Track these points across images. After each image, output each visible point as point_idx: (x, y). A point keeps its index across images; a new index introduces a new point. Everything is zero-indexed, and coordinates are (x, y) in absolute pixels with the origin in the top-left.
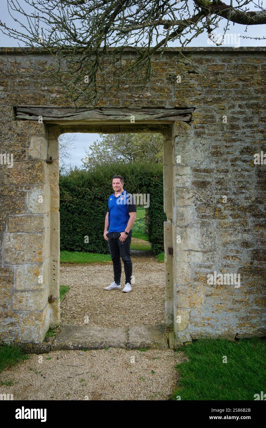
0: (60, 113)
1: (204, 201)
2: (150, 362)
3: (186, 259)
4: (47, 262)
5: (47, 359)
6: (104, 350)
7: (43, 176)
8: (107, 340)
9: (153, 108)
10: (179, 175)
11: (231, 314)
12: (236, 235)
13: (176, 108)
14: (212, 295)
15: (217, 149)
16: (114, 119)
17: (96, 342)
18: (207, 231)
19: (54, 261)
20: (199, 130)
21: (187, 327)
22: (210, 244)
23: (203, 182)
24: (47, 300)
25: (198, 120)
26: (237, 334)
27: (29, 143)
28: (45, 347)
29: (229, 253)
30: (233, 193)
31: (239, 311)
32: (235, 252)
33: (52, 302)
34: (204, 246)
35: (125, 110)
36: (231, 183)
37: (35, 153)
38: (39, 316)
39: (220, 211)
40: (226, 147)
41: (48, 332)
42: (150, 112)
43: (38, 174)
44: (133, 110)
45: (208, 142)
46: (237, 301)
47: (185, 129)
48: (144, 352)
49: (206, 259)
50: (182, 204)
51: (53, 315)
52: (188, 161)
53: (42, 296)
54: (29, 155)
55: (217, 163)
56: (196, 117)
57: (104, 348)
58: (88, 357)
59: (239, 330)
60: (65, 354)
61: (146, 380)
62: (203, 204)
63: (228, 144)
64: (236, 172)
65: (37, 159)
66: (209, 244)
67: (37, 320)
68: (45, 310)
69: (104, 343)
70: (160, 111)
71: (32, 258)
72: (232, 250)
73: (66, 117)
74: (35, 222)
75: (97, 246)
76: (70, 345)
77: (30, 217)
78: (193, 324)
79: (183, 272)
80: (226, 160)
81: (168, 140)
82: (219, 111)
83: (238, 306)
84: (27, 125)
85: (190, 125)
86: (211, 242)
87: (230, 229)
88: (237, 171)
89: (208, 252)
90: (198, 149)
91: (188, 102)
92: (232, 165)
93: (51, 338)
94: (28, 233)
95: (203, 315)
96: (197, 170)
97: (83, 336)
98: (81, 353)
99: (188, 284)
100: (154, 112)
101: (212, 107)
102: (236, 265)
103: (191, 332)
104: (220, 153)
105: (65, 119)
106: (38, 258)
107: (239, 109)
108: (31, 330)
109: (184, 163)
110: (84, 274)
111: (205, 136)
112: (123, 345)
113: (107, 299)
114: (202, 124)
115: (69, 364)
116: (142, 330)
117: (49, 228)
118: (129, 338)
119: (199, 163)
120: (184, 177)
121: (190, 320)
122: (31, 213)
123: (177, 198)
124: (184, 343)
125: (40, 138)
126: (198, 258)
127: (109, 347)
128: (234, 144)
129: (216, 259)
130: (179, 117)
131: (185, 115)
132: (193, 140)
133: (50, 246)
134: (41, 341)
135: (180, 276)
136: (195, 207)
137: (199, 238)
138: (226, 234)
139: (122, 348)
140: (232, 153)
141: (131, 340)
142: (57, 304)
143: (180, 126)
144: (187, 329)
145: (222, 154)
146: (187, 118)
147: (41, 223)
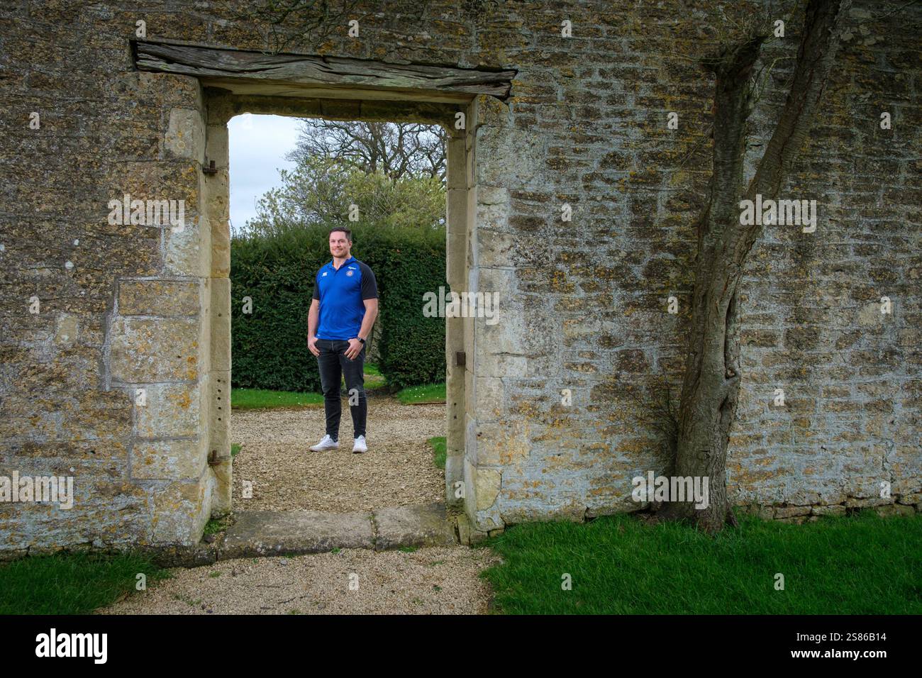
0: (235, 63)
1: (532, 256)
2: (428, 571)
3: (496, 371)
4: (204, 380)
5: (213, 576)
6: (330, 553)
7: (198, 197)
8: (334, 535)
9: (432, 65)
10: (484, 204)
11: (578, 473)
12: (591, 323)
13: (480, 69)
14: (544, 437)
15: (558, 154)
16: (352, 81)
17: (312, 539)
18: (537, 315)
19: (219, 381)
20: (523, 114)
21: (495, 501)
22: (542, 341)
23: (530, 220)
24: (206, 459)
25: (522, 94)
26: (588, 509)
27: (166, 122)
28: (205, 553)
29: (577, 357)
30: (587, 243)
31: (592, 466)
32: (588, 356)
33: (217, 464)
34: (531, 345)
35: (376, 65)
36: (582, 223)
37: (181, 145)
38: (191, 491)
39: (562, 276)
40: (575, 151)
41: (208, 524)
42: (428, 73)
43: (186, 190)
44: (393, 66)
45: (542, 140)
46: (589, 449)
47: (498, 111)
48: (411, 554)
49: (533, 370)
50: (488, 263)
51: (217, 490)
52: (502, 177)
53: (196, 448)
54: (167, 148)
55: (558, 182)
56: (519, 88)
57: (330, 549)
58: (299, 569)
59: (592, 502)
60: (249, 565)
61: (426, 603)
62: (529, 263)
63: (579, 147)
64: (592, 202)
65: (185, 159)
66: (540, 342)
67: (186, 498)
68: (202, 479)
69: (330, 540)
70: (447, 72)
71: (173, 370)
72: (582, 352)
73: (250, 71)
74: (181, 294)
75: (284, 377)
76: (257, 547)
77: (170, 283)
78: (507, 496)
79: (489, 396)
80: (575, 178)
81: (458, 138)
82: (564, 80)
83: (590, 457)
84: (161, 81)
85: (507, 104)
86: (544, 338)
87: (579, 313)
88: (593, 199)
89: (537, 355)
90: (522, 152)
91: (504, 58)
92: (585, 187)
93: (215, 536)
94: (165, 317)
95: (526, 476)
96: (520, 196)
97: (284, 530)
98: (283, 562)
99: (499, 420)
100: (437, 74)
101: (550, 70)
102: (588, 381)
103: (503, 511)
104: (564, 163)
105: (247, 75)
106: (187, 369)
107: (600, 79)
108: (173, 519)
109: (494, 180)
110: (262, 425)
111: (535, 128)
112: (369, 543)
113: (319, 465)
114: (530, 103)
115: (261, 583)
116: (403, 513)
117: (209, 311)
118: (379, 529)
119: (524, 181)
120: (493, 208)
121: (500, 488)
122: (172, 274)
123: (481, 251)
124: (488, 532)
125: (192, 112)
126: (518, 368)
127: (340, 548)
128: (590, 146)
129: (552, 370)
130: (484, 87)
131: (497, 84)
132: (513, 134)
133: (211, 349)
134: (197, 541)
135: (485, 403)
136: (515, 269)
137: (522, 330)
138: (572, 321)
139: (366, 547)
140: (586, 165)
141: (384, 532)
142: (227, 468)
143: (487, 104)
144: (495, 506)
145: (567, 166)
146: (501, 91)
147: (194, 297)
